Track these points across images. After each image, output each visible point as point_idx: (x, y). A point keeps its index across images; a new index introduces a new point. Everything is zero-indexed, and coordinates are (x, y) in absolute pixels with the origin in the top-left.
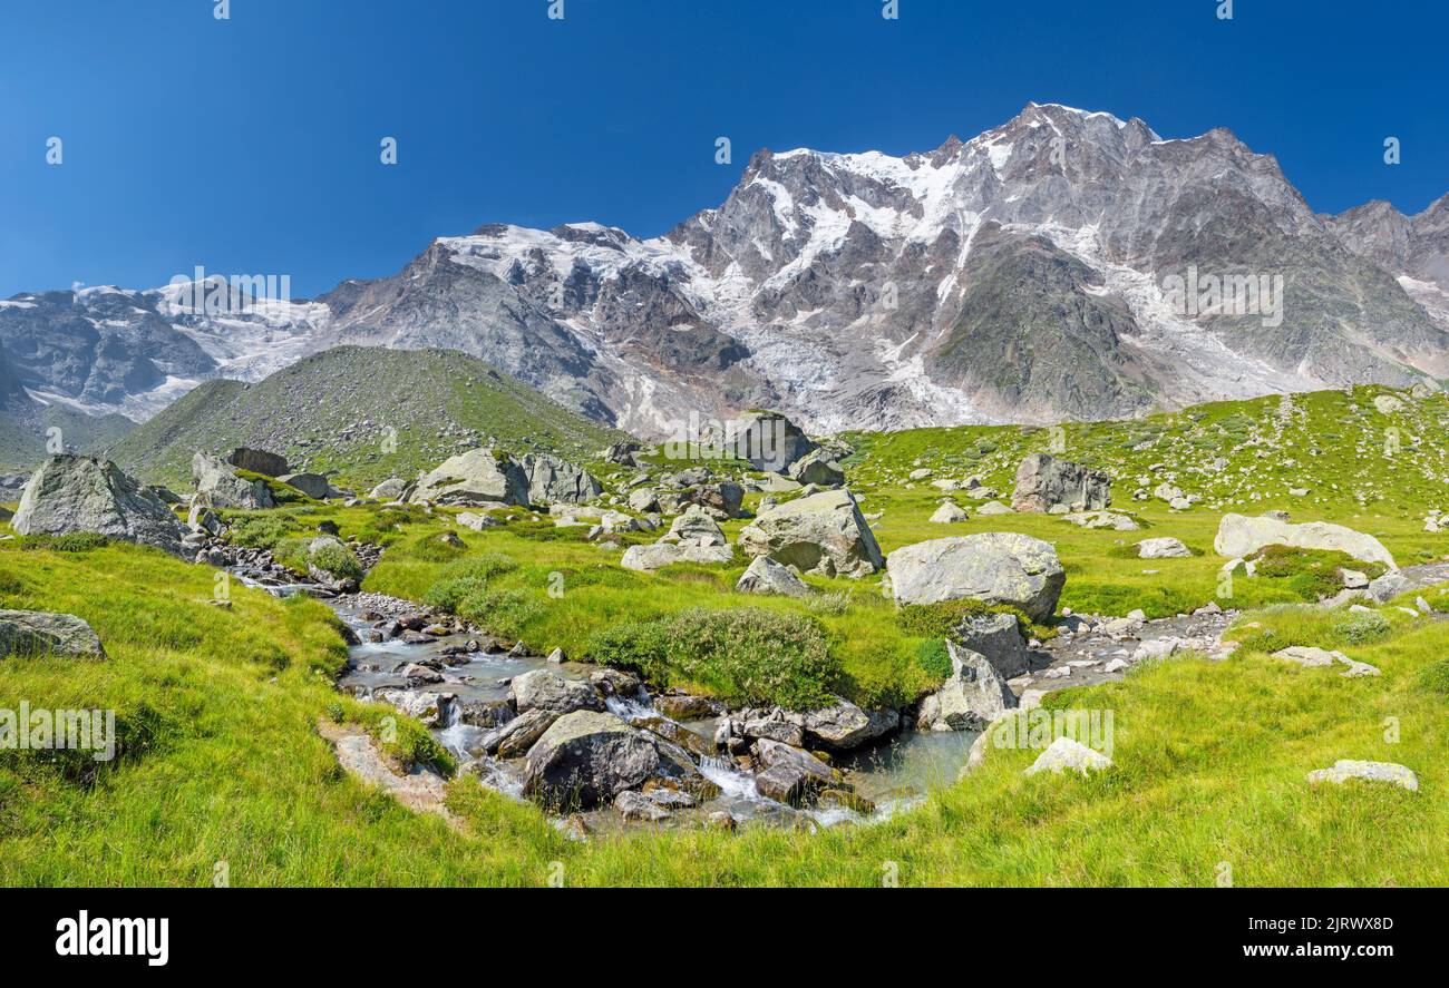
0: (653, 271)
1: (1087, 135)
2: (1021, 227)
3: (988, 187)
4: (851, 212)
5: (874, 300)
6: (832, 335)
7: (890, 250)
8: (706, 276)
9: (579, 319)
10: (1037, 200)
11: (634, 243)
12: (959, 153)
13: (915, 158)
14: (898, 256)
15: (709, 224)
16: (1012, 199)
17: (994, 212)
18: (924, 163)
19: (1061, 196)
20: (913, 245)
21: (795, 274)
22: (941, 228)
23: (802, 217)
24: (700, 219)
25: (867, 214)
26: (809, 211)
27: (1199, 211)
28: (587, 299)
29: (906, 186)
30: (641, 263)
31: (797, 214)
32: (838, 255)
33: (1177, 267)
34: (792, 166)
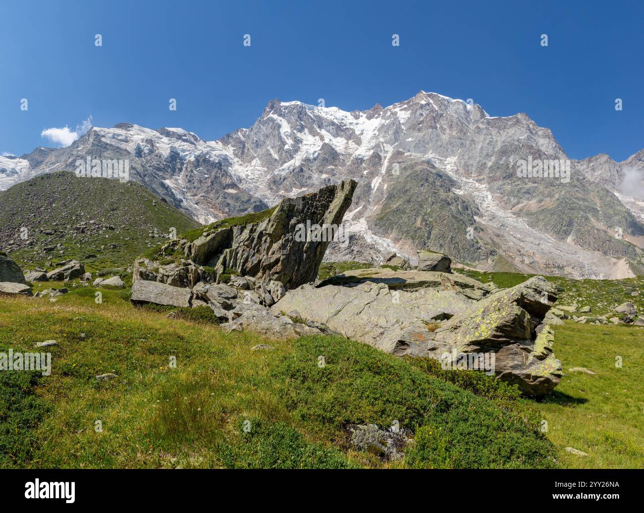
0: (214, 158)
1: (451, 110)
2: (416, 155)
3: (397, 132)
4: (322, 138)
7: (344, 161)
8: (241, 165)
9: (173, 180)
10: (424, 141)
11: (201, 142)
12: (381, 113)
13: (357, 113)
14: (348, 164)
15: (244, 136)
16: (410, 139)
17: (400, 145)
18: (362, 116)
19: (437, 140)
20: (357, 159)
21: (291, 168)
22: (371, 152)
23: (296, 138)
24: (239, 133)
25: (330, 140)
26: (299, 135)
27: (512, 154)
28: (177, 170)
29: (352, 127)
30: (207, 153)
31: (292, 136)
32: (315, 160)
33: (501, 183)
34: (290, 109)
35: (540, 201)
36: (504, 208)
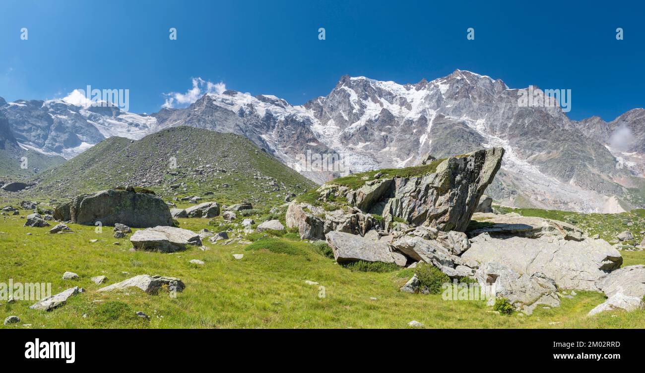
0: (299, 119)
1: (480, 84)
2: (454, 118)
3: (439, 100)
4: (381, 105)
5: (391, 142)
6: (374, 154)
7: (398, 122)
8: (320, 124)
9: (268, 135)
10: (459, 107)
11: (290, 106)
12: (427, 86)
13: (409, 86)
14: (402, 124)
15: (322, 102)
16: (449, 106)
17: (442, 110)
18: (412, 88)
19: (469, 107)
20: (408, 121)
21: (358, 127)
22: (419, 115)
23: (361, 104)
24: (318, 100)
25: (388, 106)
26: (364, 102)
27: (527, 117)
28: (271, 127)
29: (404, 96)
30: (294, 115)
31: (359, 103)
32: (376, 121)
33: (518, 139)
34: (358, 83)
35: (549, 153)
36: (521, 158)
